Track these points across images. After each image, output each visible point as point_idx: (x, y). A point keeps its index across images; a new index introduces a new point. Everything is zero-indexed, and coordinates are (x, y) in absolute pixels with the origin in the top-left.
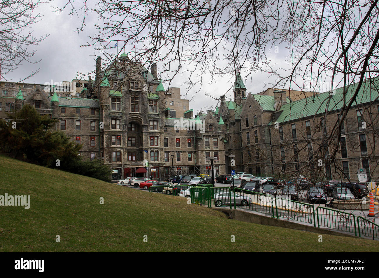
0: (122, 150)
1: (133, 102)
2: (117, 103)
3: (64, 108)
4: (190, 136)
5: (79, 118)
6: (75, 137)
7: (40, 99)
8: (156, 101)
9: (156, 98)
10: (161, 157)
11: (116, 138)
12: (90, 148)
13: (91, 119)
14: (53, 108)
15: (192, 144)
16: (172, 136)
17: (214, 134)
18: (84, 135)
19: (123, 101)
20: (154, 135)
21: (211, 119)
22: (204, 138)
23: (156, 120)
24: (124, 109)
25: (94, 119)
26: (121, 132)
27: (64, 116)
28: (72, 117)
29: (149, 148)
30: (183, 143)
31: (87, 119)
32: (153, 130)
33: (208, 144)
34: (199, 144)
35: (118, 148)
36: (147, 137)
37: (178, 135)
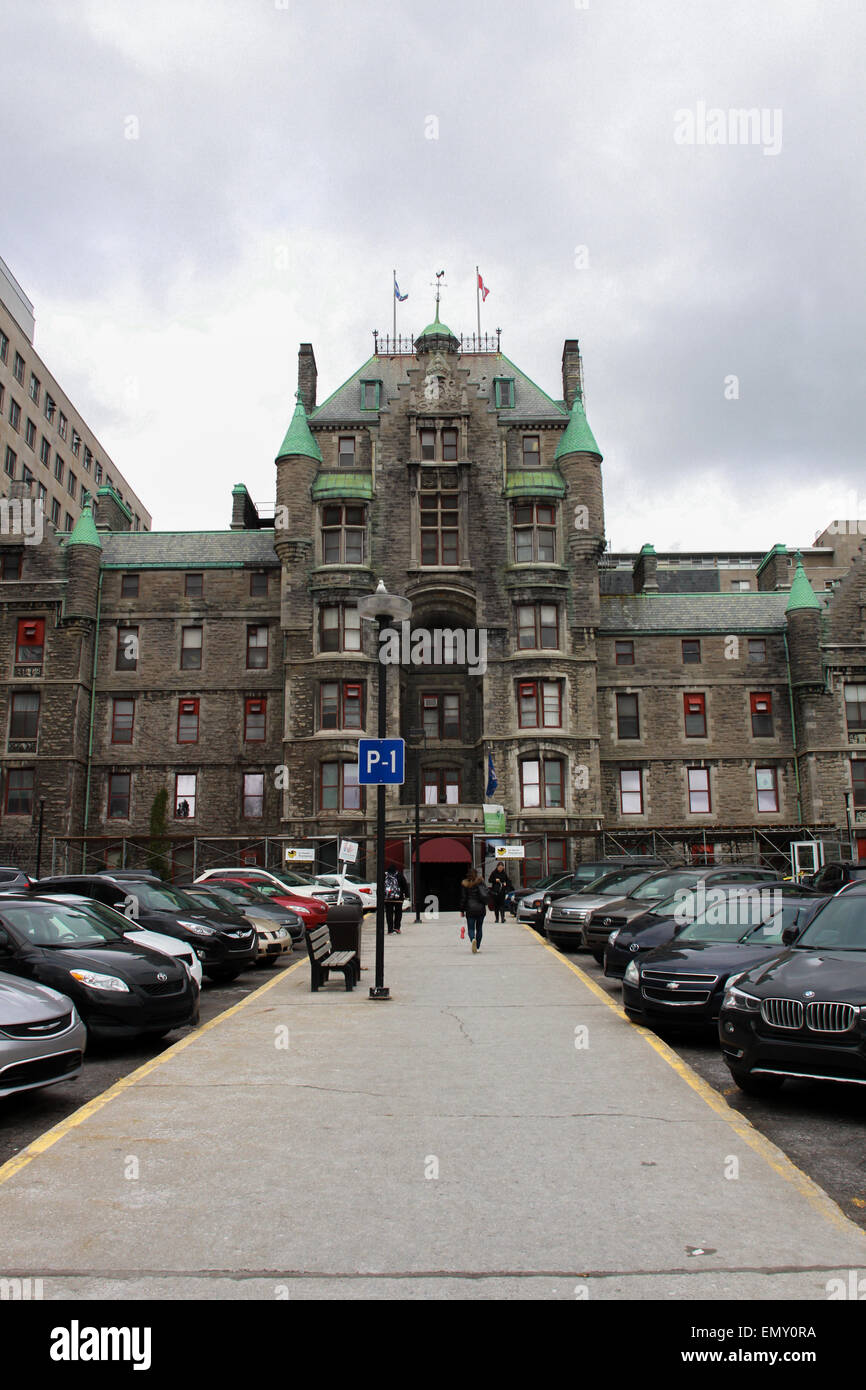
1: (428, 518)
2: (347, 530)
3: (132, 573)
4: (763, 681)
5: (195, 615)
6: (174, 703)
8: (548, 504)
9: (545, 492)
11: (344, 698)
12: (242, 748)
13: (249, 619)
14: (69, 574)
15: (777, 722)
16: (657, 682)
18: (215, 692)
19: (380, 520)
20: (535, 674)
22: (840, 686)
23: (548, 597)
24: (384, 553)
25: (261, 614)
26: (364, 664)
27: (131, 611)
28: (163, 610)
29: (510, 741)
30: (723, 718)
31: (232, 619)
32: (536, 647)
33: (864, 716)
34: (811, 719)
35: (347, 741)
36: (505, 688)
37: (694, 677)
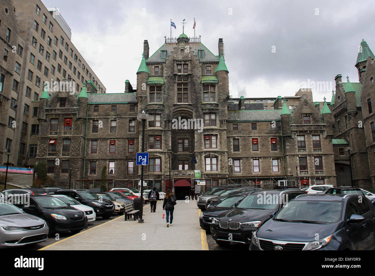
0: (163, 156)
1: (179, 89)
2: (157, 93)
3: (97, 105)
4: (274, 135)
5: (114, 117)
6: (109, 142)
7: (64, 97)
8: (213, 85)
9: (212, 82)
10: (221, 165)
11: (156, 140)
12: (127, 154)
13: (129, 118)
14: (79, 106)
15: (278, 146)
16: (244, 135)
17: (313, 128)
18: (120, 138)
19: (166, 90)
20: (209, 133)
21: (306, 107)
22: (296, 136)
23: (213, 111)
24: (167, 99)
25: (133, 117)
26: (161, 131)
27: (97, 116)
28: (105, 116)
29: (202, 152)
30: (263, 145)
31: (125, 118)
32: (210, 126)
33: (303, 145)
34: (288, 146)
36: (201, 137)
37: (255, 134)
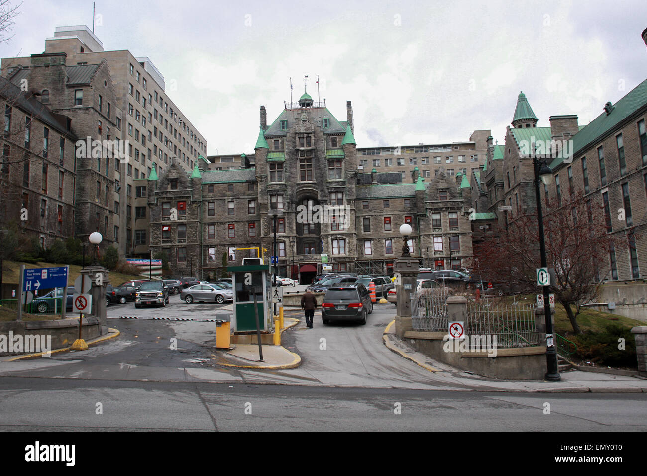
0: (287, 241)
1: (303, 166)
2: (278, 171)
3: (211, 185)
4: (408, 212)
5: (231, 198)
6: (227, 225)
7: (175, 177)
8: (339, 161)
9: (338, 157)
10: (350, 248)
11: (279, 223)
12: (248, 239)
13: (248, 198)
14: (192, 187)
15: (413, 225)
16: (375, 214)
17: (449, 205)
18: (239, 222)
19: (288, 167)
21: (443, 181)
22: (431, 214)
23: (339, 190)
24: (289, 178)
25: (252, 197)
26: (284, 213)
27: (212, 197)
28: (221, 196)
29: (329, 235)
30: (396, 224)
31: (244, 198)
33: (439, 223)
34: (422, 224)
35: (280, 236)
37: (387, 212)
